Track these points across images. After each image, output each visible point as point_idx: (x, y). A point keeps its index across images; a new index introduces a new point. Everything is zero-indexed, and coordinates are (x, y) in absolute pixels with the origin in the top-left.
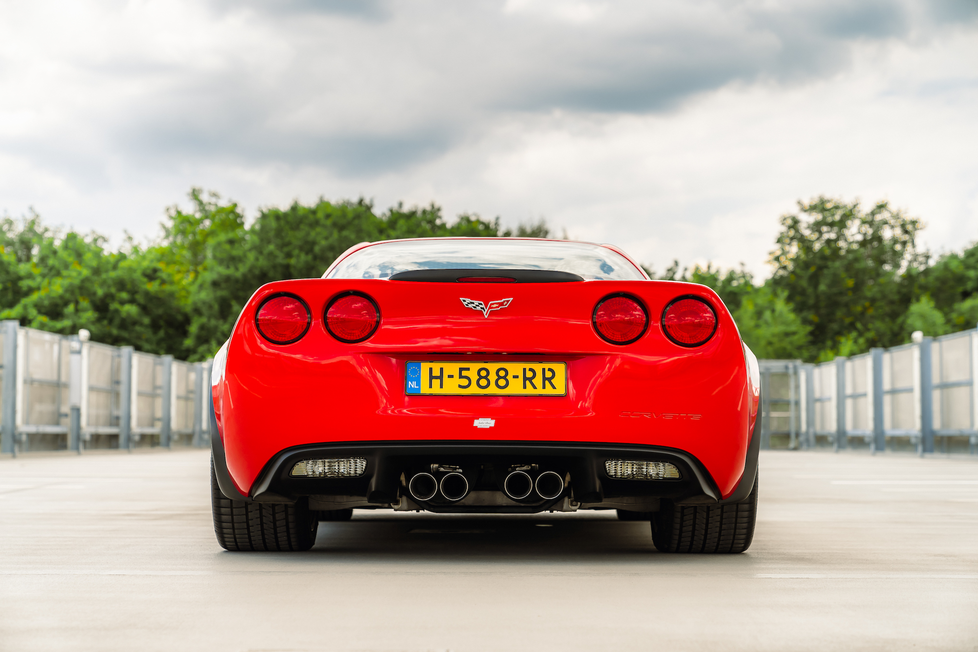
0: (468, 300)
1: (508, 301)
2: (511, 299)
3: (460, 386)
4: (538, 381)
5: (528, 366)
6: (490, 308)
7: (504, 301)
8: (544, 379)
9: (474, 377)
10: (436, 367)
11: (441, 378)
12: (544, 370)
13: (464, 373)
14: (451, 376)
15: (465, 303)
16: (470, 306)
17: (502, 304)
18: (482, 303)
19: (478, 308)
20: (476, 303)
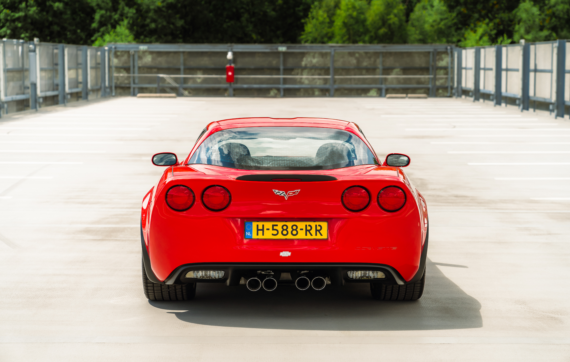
0: (277, 191)
1: (298, 191)
2: (299, 190)
3: (273, 235)
4: (313, 231)
5: (308, 223)
6: (288, 195)
7: (296, 191)
8: (316, 230)
9: (280, 230)
10: (260, 224)
11: (263, 230)
12: (316, 225)
13: (275, 228)
14: (268, 229)
15: (275, 192)
16: (278, 194)
17: (294, 193)
18: (284, 192)
19: (282, 195)
20: (281, 192)
